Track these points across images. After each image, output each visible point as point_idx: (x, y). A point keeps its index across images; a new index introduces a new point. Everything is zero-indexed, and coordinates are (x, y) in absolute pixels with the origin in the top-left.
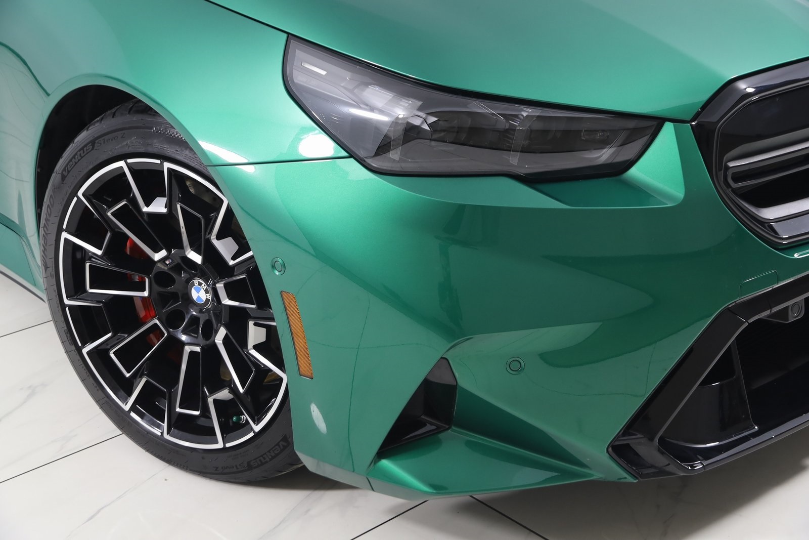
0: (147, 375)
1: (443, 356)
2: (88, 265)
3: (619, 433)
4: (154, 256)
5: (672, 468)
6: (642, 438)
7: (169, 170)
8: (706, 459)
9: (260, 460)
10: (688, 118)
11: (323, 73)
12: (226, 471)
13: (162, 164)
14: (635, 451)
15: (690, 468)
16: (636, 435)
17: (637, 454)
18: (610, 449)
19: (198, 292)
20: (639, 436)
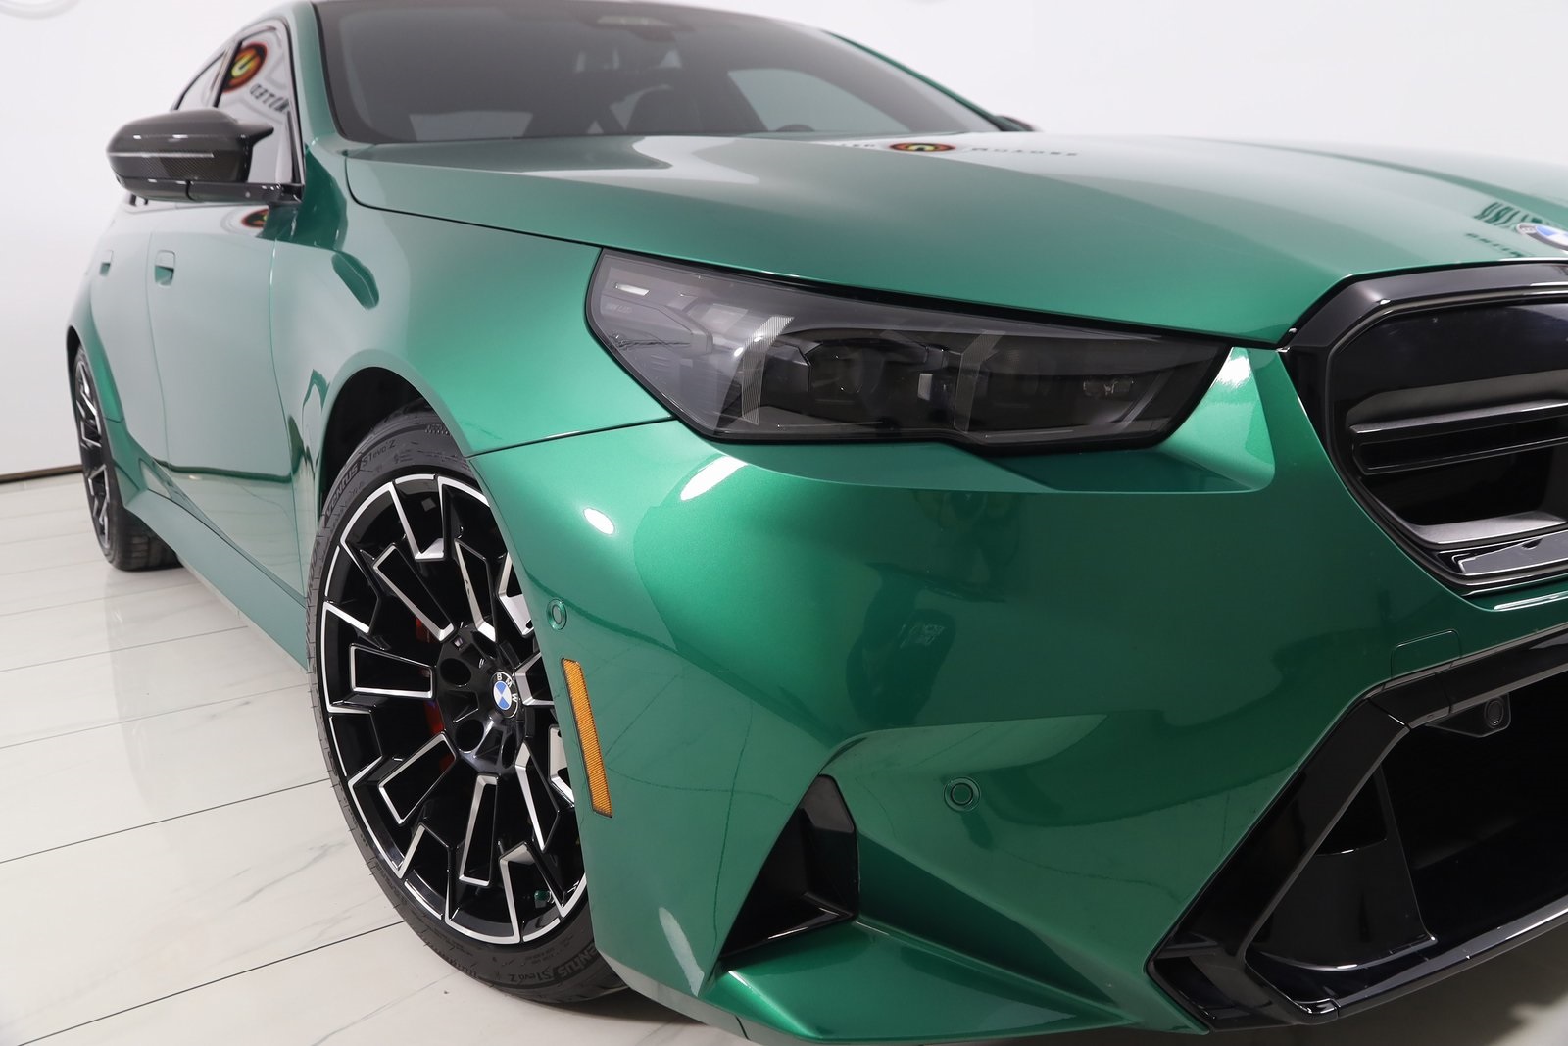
0: (426, 823)
1: (824, 773)
2: (353, 649)
3: (1167, 936)
4: (438, 633)
5: (1275, 1010)
6: (1214, 947)
7: (445, 487)
8: (1341, 994)
9: (570, 967)
10: (1275, 338)
11: (643, 292)
12: (528, 982)
13: (435, 478)
14: (1201, 973)
15: (1310, 1011)
16: (1203, 941)
17: (1205, 980)
18: (1152, 965)
19: (501, 692)
20: (1209, 942)
